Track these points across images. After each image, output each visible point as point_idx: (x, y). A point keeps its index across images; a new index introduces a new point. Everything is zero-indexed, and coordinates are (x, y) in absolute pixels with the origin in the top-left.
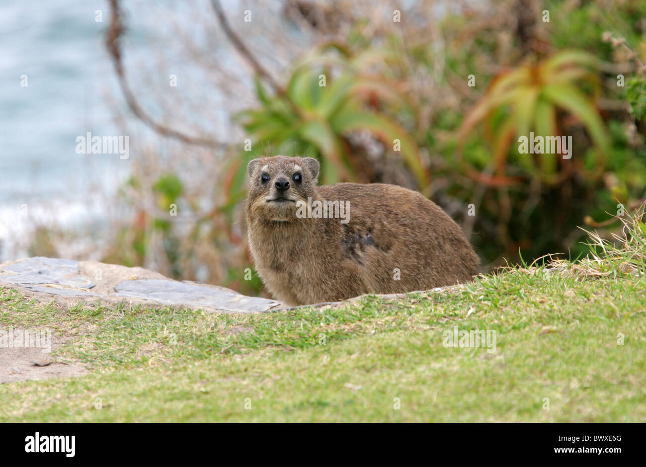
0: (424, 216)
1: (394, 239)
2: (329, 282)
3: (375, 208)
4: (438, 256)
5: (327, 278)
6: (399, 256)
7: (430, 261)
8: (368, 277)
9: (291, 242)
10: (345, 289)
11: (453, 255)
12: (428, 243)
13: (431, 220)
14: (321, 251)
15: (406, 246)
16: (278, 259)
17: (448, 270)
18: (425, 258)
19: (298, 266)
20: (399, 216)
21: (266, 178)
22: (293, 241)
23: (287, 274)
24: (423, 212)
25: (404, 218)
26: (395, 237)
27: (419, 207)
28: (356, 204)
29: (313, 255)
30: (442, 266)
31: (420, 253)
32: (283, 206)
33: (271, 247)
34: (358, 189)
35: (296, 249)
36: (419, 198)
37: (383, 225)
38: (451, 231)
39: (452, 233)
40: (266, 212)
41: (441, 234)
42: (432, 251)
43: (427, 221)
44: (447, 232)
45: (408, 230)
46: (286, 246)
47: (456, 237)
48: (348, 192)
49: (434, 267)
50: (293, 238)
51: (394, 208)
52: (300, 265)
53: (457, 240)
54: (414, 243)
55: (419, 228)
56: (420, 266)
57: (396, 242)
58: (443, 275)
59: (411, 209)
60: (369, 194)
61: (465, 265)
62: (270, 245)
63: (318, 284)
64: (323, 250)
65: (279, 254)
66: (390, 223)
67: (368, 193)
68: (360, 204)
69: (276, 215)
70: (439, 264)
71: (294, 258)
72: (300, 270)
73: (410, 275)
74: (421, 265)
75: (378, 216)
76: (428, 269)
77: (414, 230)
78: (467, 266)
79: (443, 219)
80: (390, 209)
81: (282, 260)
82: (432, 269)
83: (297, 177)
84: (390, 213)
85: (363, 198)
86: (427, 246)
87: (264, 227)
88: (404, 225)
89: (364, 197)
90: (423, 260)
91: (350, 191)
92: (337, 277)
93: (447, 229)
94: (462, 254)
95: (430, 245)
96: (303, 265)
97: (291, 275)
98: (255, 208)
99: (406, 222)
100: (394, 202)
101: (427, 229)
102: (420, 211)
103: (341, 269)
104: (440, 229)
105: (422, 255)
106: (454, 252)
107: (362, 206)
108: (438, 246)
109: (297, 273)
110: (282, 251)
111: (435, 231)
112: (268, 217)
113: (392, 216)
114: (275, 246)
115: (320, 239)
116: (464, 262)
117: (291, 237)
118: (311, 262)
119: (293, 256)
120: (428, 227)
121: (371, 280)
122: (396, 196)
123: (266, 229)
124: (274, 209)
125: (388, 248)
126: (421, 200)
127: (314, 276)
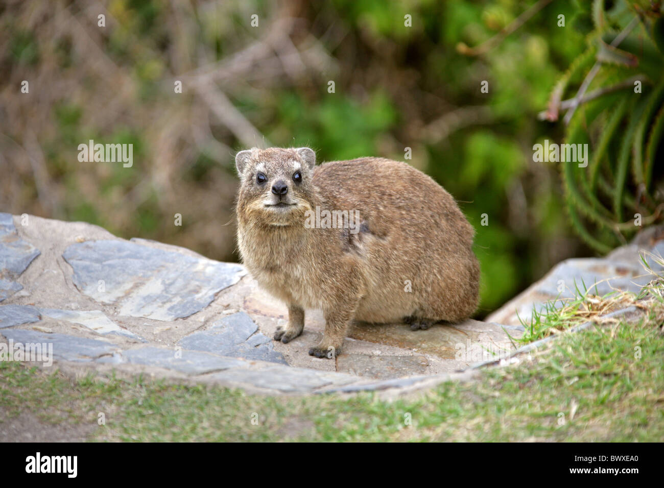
0: (418, 193)
1: (391, 225)
2: (329, 281)
3: (369, 191)
4: (437, 236)
5: (326, 276)
6: (397, 242)
7: (430, 242)
8: (368, 270)
9: (289, 244)
10: (346, 285)
11: (450, 232)
12: (425, 223)
13: (425, 197)
14: (321, 250)
15: (404, 230)
16: (274, 261)
17: (447, 250)
18: (425, 239)
19: (297, 268)
20: (393, 197)
21: (262, 178)
22: (291, 243)
23: (283, 275)
24: (416, 188)
25: (398, 199)
26: (392, 223)
27: (411, 182)
28: (350, 189)
29: (312, 255)
30: (442, 246)
31: (418, 235)
32: (284, 211)
33: (267, 249)
34: (348, 169)
35: (294, 251)
36: (410, 171)
37: (379, 212)
38: (444, 204)
39: (446, 207)
40: (264, 216)
41: (435, 211)
42: (431, 231)
43: (422, 199)
44: (441, 206)
45: (404, 212)
46: (284, 248)
47: (451, 211)
48: (338, 175)
49: (434, 248)
50: (292, 239)
51: (387, 187)
52: (299, 267)
53: (451, 213)
54: (411, 225)
55: (414, 208)
56: (419, 249)
57: (394, 229)
58: (445, 257)
59: (404, 187)
60: (360, 175)
61: (462, 241)
62: (266, 248)
63: (317, 284)
64: (323, 248)
65: (276, 255)
66: (385, 207)
67: (359, 173)
68: (354, 189)
69: (276, 221)
70: (439, 245)
71: (293, 261)
72: (298, 271)
73: (409, 261)
74: (421, 247)
75: (372, 200)
76: (429, 253)
77: (409, 211)
78: (464, 241)
79: (435, 192)
80: (383, 190)
81: (278, 262)
82: (433, 251)
83: (297, 176)
84: (383, 194)
85: (356, 181)
86: (424, 227)
87: (261, 230)
88: (399, 208)
89: (355, 178)
90: (423, 242)
91: (340, 173)
92: (337, 275)
93: (441, 203)
94: (458, 229)
95: (427, 225)
96: (302, 266)
97: (287, 276)
98: (251, 211)
99: (401, 204)
100: (386, 181)
101: (423, 207)
102: (412, 187)
103: (340, 265)
104: (435, 205)
105: (420, 236)
106: (450, 229)
107: (356, 190)
108: (435, 224)
109: (296, 275)
110: (279, 253)
111: (429, 208)
112: (267, 222)
113: (385, 197)
114: (271, 248)
115: (319, 237)
116: (460, 237)
117: (289, 239)
118: (310, 262)
119: (291, 258)
120: (423, 206)
121: (370, 271)
122: (387, 173)
123: (263, 233)
124: (275, 214)
125: (384, 234)
126: (412, 173)
127: (313, 276)
